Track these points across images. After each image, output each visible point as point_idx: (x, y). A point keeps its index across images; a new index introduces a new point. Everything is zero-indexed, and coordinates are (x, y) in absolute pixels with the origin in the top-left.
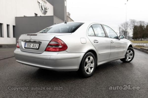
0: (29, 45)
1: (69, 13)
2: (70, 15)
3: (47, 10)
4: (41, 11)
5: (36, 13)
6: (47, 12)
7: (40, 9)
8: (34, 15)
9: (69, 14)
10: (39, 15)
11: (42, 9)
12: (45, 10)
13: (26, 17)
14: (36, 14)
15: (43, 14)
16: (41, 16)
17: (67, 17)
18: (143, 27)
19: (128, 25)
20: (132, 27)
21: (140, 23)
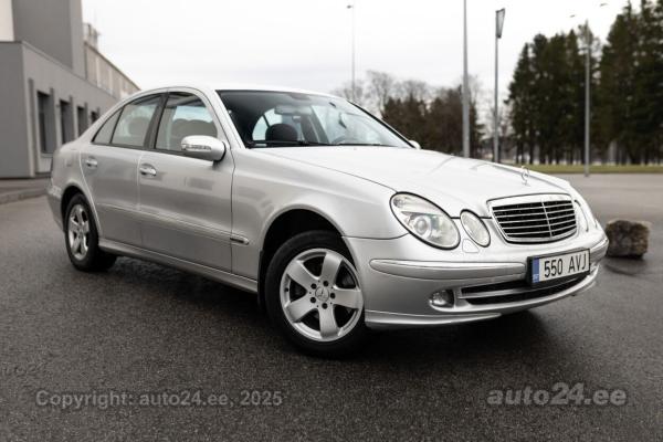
9: (90, 34)
17: (85, 51)
18: (421, 107)
19: (363, 98)
20: (379, 104)
21: (408, 90)
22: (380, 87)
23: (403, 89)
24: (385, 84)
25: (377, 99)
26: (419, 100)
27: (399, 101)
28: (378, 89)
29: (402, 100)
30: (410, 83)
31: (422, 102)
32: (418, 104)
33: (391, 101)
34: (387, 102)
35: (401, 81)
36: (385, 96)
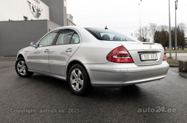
0: (146, 57)
1: (71, 15)
2: (73, 18)
3: (40, 12)
4: (33, 14)
5: (26, 16)
6: (40, 14)
7: (31, 11)
8: (23, 19)
9: (71, 17)
10: (29, 19)
11: (34, 11)
12: (38, 12)
13: (11, 21)
14: (26, 18)
15: (35, 17)
16: (32, 20)
17: (67, 21)
18: (166, 33)
19: (147, 31)
20: (152, 33)
21: (161, 28)
22: (153, 28)
23: (160, 28)
24: (154, 26)
25: (152, 31)
26: (166, 31)
27: (159, 31)
28: (152, 28)
29: (160, 31)
30: (162, 26)
31: (167, 31)
32: (165, 32)
33: (157, 32)
34: (155, 32)
35: (159, 26)
36: (154, 30)
